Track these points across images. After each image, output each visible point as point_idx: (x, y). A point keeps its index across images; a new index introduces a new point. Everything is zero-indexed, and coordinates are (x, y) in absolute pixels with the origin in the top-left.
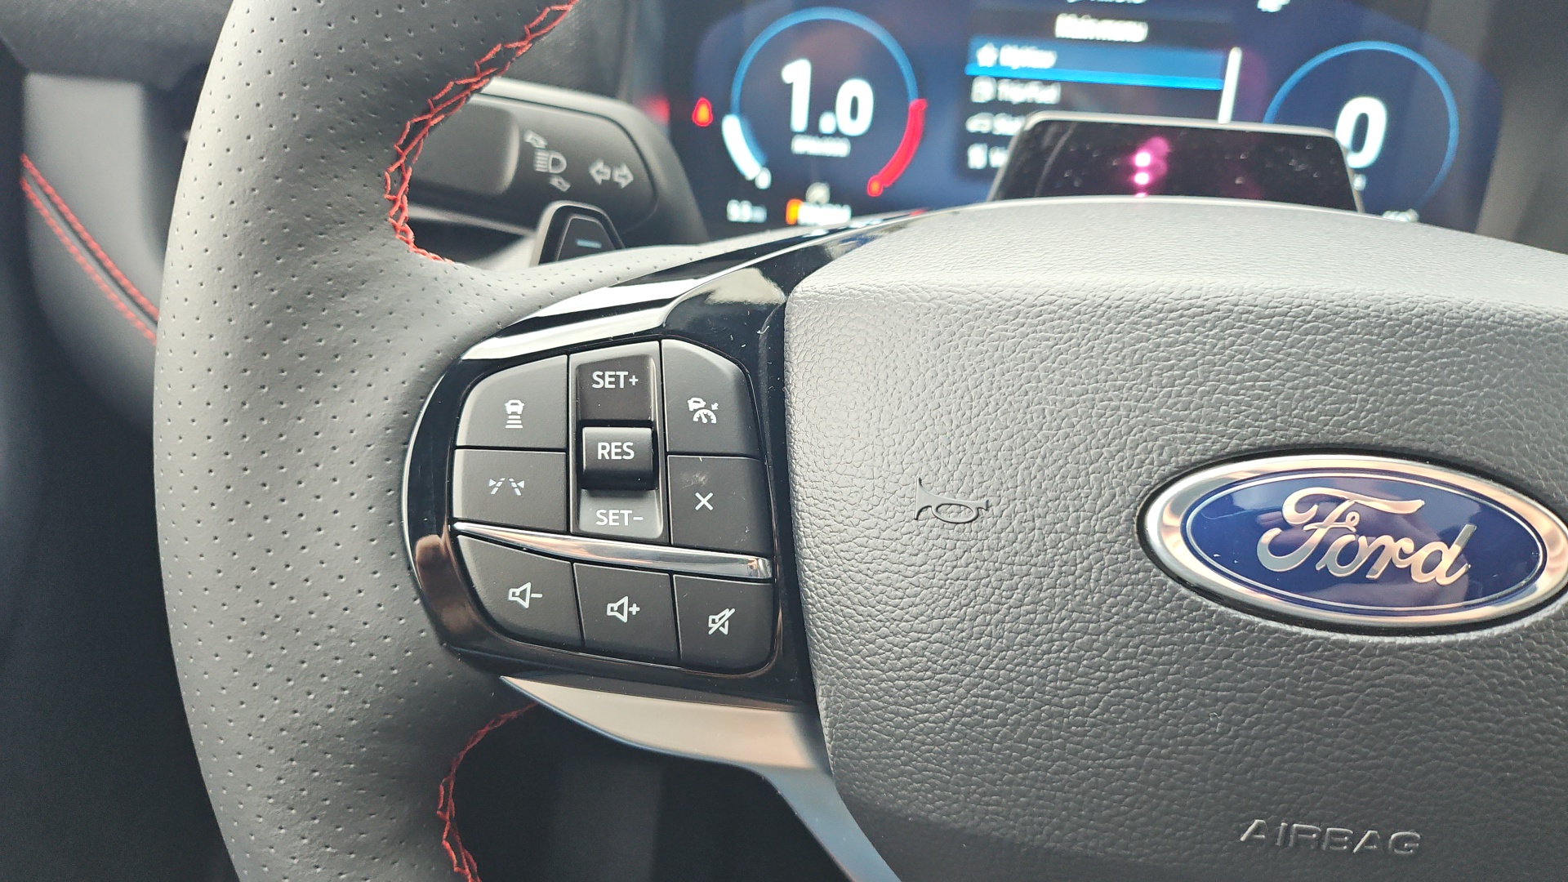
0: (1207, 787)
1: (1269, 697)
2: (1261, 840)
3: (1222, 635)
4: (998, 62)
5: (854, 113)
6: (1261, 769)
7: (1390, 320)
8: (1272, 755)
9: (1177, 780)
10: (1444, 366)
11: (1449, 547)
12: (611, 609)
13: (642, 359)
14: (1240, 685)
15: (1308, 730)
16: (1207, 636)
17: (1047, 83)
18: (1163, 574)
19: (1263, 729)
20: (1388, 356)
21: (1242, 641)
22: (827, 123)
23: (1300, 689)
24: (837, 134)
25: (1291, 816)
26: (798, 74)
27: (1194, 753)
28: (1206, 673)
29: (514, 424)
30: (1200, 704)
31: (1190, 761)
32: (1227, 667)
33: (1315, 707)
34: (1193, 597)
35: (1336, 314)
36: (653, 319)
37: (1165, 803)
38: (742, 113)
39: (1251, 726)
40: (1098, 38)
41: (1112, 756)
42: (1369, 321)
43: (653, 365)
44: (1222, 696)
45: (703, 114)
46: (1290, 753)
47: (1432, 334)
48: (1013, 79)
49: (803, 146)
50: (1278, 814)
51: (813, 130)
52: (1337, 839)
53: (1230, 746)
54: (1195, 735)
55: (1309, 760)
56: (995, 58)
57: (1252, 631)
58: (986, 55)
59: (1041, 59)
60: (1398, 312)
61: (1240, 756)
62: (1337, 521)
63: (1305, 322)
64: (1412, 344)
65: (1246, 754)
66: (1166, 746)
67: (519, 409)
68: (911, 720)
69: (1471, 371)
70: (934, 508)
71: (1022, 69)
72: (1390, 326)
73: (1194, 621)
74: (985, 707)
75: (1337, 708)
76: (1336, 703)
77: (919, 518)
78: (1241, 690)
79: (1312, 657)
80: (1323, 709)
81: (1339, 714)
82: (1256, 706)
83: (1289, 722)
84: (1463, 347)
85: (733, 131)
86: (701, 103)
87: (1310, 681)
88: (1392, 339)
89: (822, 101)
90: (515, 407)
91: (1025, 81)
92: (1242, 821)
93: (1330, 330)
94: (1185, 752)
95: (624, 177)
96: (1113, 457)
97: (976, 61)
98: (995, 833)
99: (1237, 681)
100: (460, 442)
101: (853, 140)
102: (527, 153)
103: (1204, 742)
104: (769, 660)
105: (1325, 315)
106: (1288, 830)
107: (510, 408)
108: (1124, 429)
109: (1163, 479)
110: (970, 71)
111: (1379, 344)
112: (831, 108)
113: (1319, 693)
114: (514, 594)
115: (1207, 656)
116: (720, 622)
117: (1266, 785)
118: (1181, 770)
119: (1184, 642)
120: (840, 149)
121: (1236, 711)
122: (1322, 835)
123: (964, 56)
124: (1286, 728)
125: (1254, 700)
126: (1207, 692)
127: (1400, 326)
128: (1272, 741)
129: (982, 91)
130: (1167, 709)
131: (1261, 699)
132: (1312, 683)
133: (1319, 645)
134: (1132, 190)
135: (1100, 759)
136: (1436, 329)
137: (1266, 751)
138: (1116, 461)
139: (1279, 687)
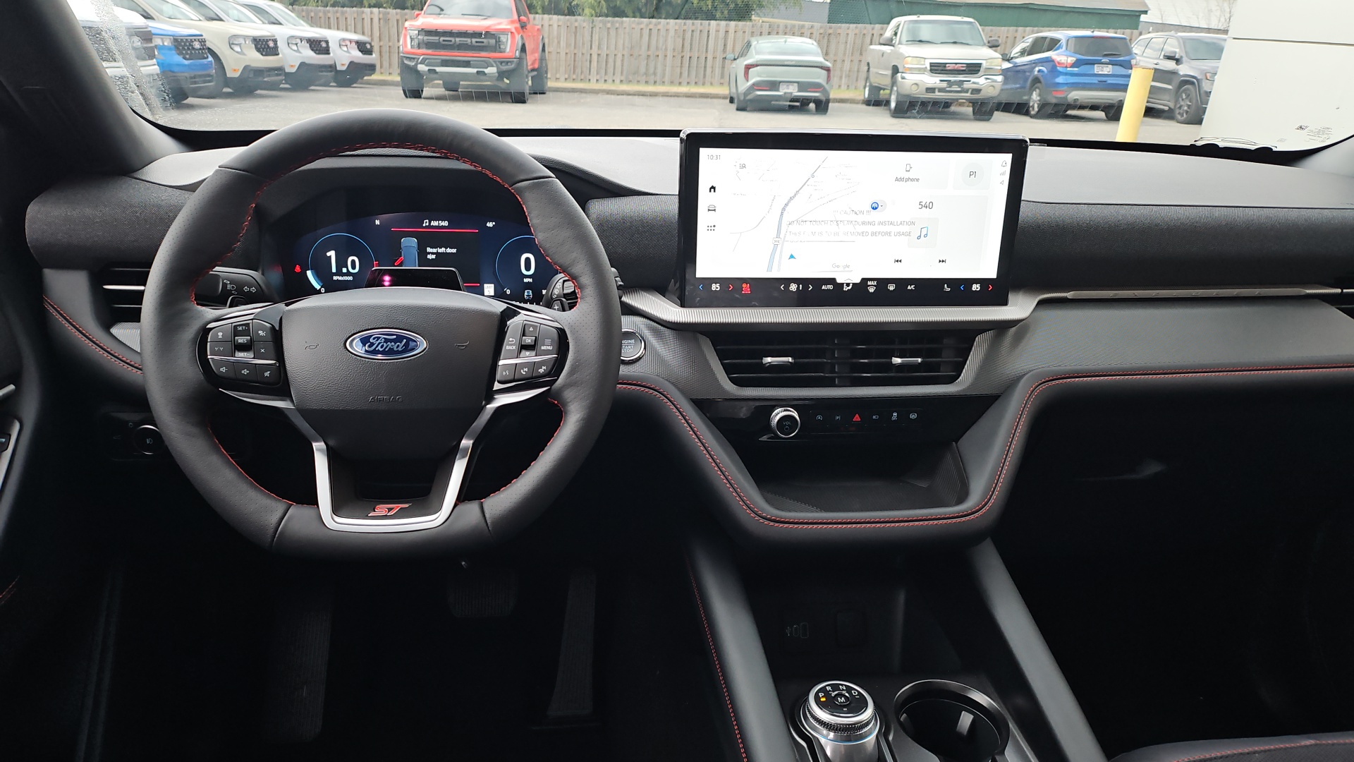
5: (353, 267)
12: (243, 372)
13: (249, 324)
22: (344, 270)
24: (348, 274)
25: (378, 395)
26: (332, 254)
27: (358, 386)
29: (220, 337)
36: (252, 317)
38: (313, 268)
43: (251, 325)
45: (298, 269)
49: (336, 277)
51: (339, 273)
52: (387, 399)
67: (221, 334)
85: (310, 274)
86: (298, 267)
89: (341, 263)
90: (220, 334)
95: (253, 290)
100: (209, 340)
101: (353, 274)
102: (225, 285)
104: (279, 383)
107: (219, 334)
112: (345, 265)
114: (221, 369)
116: (267, 374)
117: (372, 390)
120: (349, 277)
133: (377, 363)
134: (384, 286)
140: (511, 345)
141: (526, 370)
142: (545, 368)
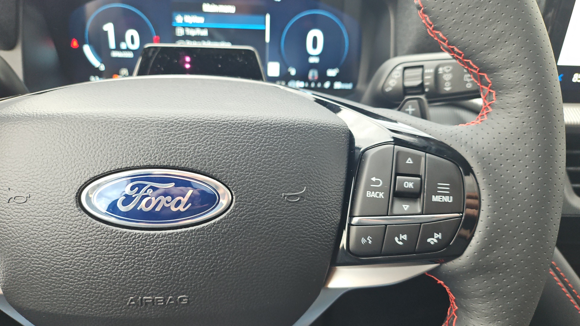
0: (112, 288)
1: (126, 255)
2: (133, 304)
3: (108, 235)
4: (183, 21)
5: (133, 42)
6: (128, 280)
7: (166, 121)
8: (131, 275)
9: (102, 287)
10: (183, 136)
11: (184, 198)
14: (116, 252)
15: (141, 265)
16: (103, 236)
17: (202, 28)
18: (87, 216)
19: (126, 266)
20: (163, 134)
21: (115, 237)
22: (123, 46)
23: (136, 251)
24: (128, 50)
25: (141, 295)
26: (109, 28)
27: (105, 277)
28: (104, 249)
30: (104, 260)
31: (105, 280)
32: (111, 246)
33: (142, 257)
34: (97, 223)
35: (147, 120)
37: (100, 295)
38: (90, 44)
39: (122, 266)
40: (220, 12)
41: (79, 281)
42: (158, 122)
44: (110, 256)
45: (75, 44)
46: (137, 274)
47: (180, 125)
48: (189, 27)
49: (115, 54)
50: (137, 295)
51: (118, 49)
52: (159, 301)
53: (116, 273)
54: (104, 271)
55: (143, 275)
56: (182, 20)
57: (117, 233)
58: (179, 19)
59: (199, 20)
60: (169, 118)
61: (120, 276)
62: (145, 192)
63: (136, 124)
64: (172, 129)
65: (122, 275)
66: (95, 276)
68: (16, 275)
69: (193, 137)
70: (13, 198)
71: (193, 23)
72: (165, 124)
73: (98, 231)
74: (37, 267)
75: (150, 256)
76: (149, 255)
77: (10, 202)
78: (116, 254)
79: (138, 240)
80: (145, 257)
81: (151, 259)
82: (122, 259)
83: (134, 263)
84: (190, 129)
85: (87, 50)
86: (74, 41)
87: (139, 248)
88: (165, 128)
89: (120, 38)
91: (194, 28)
92: (126, 298)
93: (144, 126)
94: (102, 276)
96: (69, 176)
97: (175, 21)
98: (50, 311)
99: (115, 251)
101: (133, 51)
103: (108, 273)
105: (143, 121)
106: (142, 299)
108: (73, 165)
109: (85, 183)
110: (174, 25)
111: (161, 130)
112: (124, 40)
113: (143, 252)
115: (104, 243)
117: (131, 285)
118: (102, 283)
119: (96, 239)
120: (130, 55)
121: (116, 261)
122: (153, 300)
123: (171, 19)
124: (134, 265)
125: (121, 257)
126: (106, 255)
127: (169, 123)
128: (130, 270)
129: (180, 32)
130: (94, 263)
131: (123, 256)
132: (140, 249)
133: (140, 236)
135: (75, 282)
136: (181, 124)
137: (129, 274)
138: (70, 177)
139: (129, 251)
140: (375, 190)
141: (405, 237)
142: (439, 236)
